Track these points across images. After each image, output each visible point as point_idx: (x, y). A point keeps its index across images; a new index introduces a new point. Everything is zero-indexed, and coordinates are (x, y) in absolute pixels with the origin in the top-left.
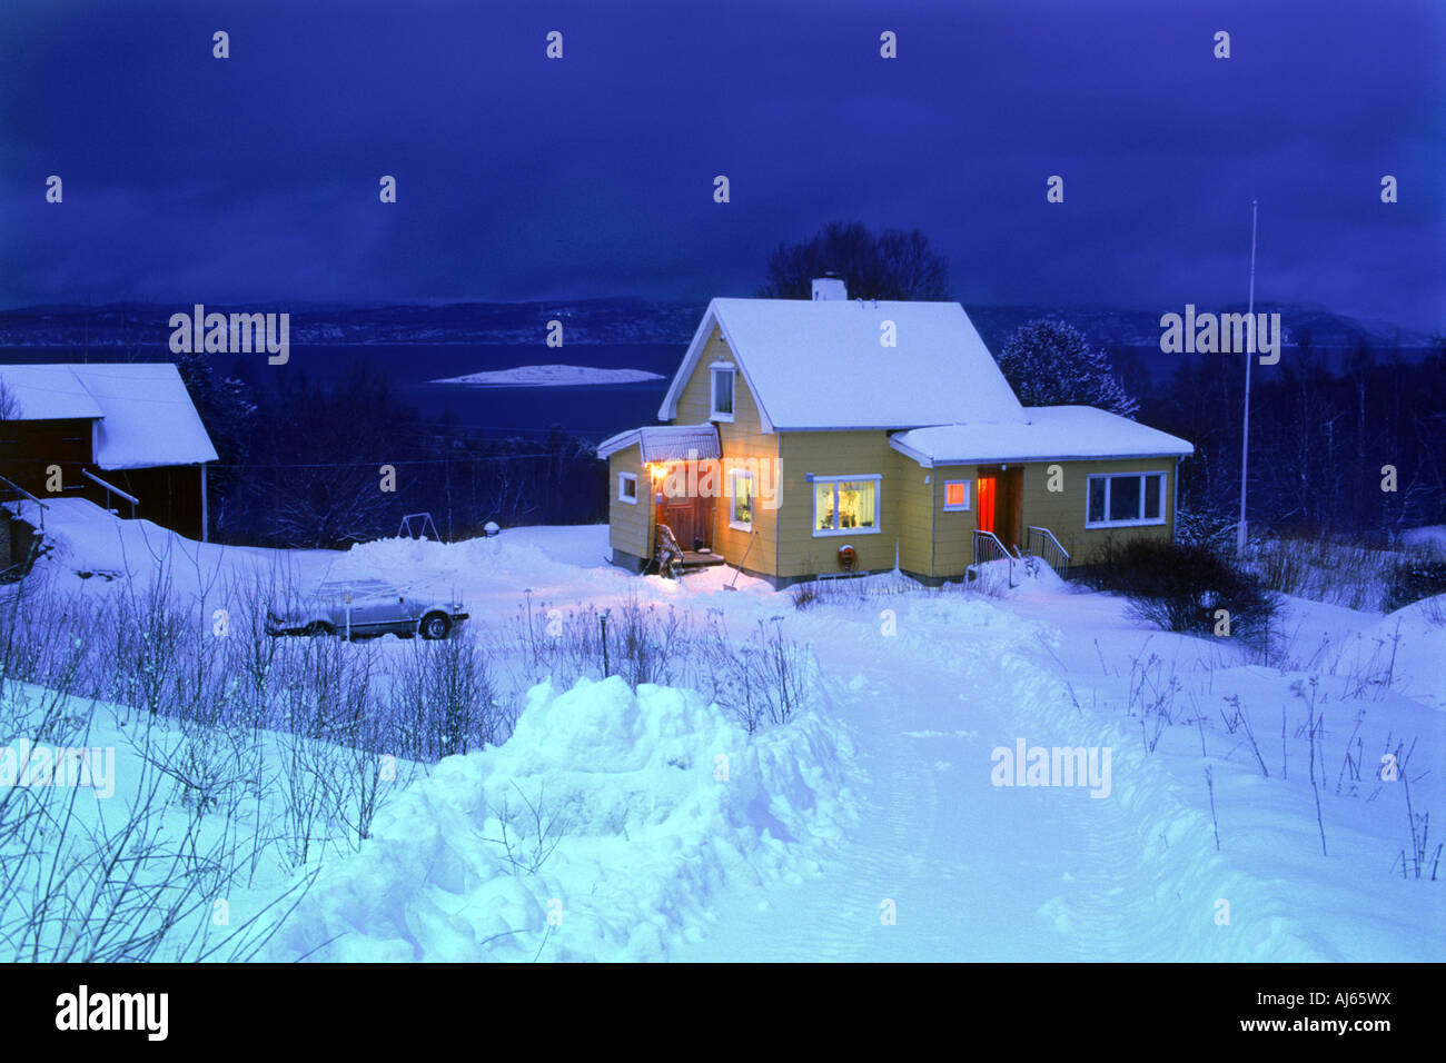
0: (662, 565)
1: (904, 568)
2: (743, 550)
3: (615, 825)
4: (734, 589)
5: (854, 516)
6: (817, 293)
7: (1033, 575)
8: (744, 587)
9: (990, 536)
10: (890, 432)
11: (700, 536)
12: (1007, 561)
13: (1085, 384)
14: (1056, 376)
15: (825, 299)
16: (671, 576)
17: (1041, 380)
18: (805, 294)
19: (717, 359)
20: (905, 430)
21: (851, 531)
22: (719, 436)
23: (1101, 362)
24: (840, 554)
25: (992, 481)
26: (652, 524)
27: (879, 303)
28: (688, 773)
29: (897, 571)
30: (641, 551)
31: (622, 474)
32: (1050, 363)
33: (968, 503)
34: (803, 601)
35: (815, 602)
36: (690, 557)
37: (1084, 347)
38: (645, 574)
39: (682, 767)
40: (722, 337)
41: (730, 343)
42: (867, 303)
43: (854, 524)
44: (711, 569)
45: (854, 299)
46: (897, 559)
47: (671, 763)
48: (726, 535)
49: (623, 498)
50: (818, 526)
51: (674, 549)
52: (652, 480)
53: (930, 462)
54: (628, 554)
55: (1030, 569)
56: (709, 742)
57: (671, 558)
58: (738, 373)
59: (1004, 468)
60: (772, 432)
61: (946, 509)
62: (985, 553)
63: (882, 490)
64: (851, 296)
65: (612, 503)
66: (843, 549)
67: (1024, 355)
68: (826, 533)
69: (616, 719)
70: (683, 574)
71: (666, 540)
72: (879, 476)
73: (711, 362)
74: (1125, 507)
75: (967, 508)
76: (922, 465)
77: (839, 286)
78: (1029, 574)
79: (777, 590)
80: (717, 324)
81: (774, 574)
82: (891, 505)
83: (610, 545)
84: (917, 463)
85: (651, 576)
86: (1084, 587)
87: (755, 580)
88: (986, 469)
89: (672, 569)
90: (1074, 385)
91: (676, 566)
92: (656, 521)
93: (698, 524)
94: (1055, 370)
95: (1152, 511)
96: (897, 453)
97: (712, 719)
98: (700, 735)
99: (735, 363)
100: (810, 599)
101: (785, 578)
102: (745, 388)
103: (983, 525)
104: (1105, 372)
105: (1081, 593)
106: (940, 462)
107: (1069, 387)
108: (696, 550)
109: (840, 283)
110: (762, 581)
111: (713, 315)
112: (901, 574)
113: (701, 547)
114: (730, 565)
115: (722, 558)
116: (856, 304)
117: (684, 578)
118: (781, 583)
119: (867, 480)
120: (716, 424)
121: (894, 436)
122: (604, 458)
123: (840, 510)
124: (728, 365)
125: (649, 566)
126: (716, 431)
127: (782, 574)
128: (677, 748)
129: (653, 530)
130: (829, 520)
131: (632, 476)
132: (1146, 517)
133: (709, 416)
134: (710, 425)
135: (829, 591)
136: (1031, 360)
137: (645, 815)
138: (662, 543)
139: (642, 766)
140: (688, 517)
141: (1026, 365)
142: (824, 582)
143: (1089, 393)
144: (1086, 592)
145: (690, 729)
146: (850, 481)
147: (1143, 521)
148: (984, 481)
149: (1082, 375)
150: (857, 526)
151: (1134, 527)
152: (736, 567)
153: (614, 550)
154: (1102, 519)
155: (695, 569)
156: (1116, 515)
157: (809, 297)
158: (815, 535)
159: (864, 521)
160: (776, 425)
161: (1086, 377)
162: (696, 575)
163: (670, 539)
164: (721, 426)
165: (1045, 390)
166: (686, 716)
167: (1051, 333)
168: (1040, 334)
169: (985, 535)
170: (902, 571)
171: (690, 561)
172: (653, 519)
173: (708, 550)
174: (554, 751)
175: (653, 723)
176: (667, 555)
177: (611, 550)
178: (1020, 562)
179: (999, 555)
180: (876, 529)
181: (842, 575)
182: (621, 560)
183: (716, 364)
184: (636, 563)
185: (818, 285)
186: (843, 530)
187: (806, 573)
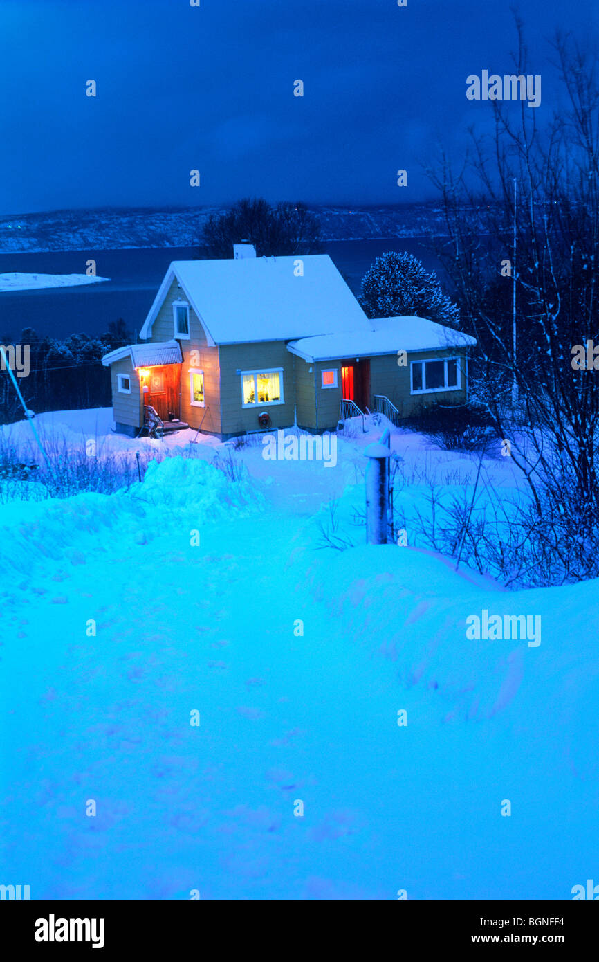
0: (150, 430)
1: (300, 424)
2: (200, 419)
3: (182, 504)
4: (196, 443)
5: (267, 395)
6: (237, 254)
7: (377, 424)
8: (202, 441)
9: (350, 402)
10: (287, 341)
11: (172, 412)
12: (361, 417)
13: (422, 296)
14: (401, 292)
15: (242, 257)
16: (156, 437)
17: (391, 295)
18: (229, 255)
19: (176, 299)
20: (296, 340)
21: (266, 403)
22: (181, 350)
23: (433, 279)
24: (260, 418)
25: (351, 368)
26: (142, 406)
27: (276, 258)
28: (205, 487)
29: (296, 426)
30: (136, 422)
31: (119, 375)
32: (396, 283)
33: (336, 384)
34: (239, 446)
35: (245, 446)
36: (168, 425)
37: (421, 270)
38: (140, 437)
39: (203, 484)
40: (179, 285)
41: (184, 290)
42: (269, 259)
43: (267, 399)
44: (181, 431)
45: (261, 256)
46: (296, 419)
47: (199, 483)
48: (189, 410)
49: (121, 390)
50: (246, 401)
51: (157, 420)
52: (140, 379)
53: (312, 359)
54: (127, 425)
55: (376, 421)
56: (211, 476)
57: (156, 426)
58: (191, 309)
59: (358, 360)
60: (214, 346)
61: (323, 388)
62: (349, 413)
63: (284, 378)
64: (259, 254)
65: (114, 393)
66: (261, 415)
67: (379, 278)
68: (250, 406)
69: (180, 469)
70: (164, 435)
71: (151, 415)
72: (282, 369)
73: (172, 301)
74: (434, 380)
75: (336, 386)
76: (307, 361)
77: (250, 249)
78: (375, 424)
79: (223, 442)
80: (175, 277)
81: (220, 432)
82: (291, 386)
83: (114, 420)
84: (304, 360)
85: (144, 438)
86: (408, 430)
87: (209, 437)
88: (346, 362)
89: (156, 433)
90: (414, 297)
91: (159, 431)
92: (144, 404)
93: (170, 404)
94: (400, 288)
95: (452, 382)
96: (291, 354)
97: (212, 469)
98: (208, 474)
99: (188, 302)
100: (243, 445)
101: (227, 434)
102: (194, 317)
103: (347, 396)
104: (435, 286)
105: (406, 433)
106: (317, 359)
107: (410, 299)
108: (170, 420)
109: (251, 247)
110: (213, 437)
111: (173, 272)
112: (298, 428)
113: (173, 419)
114: (192, 428)
115: (187, 424)
116: (262, 260)
117: (164, 438)
118: (225, 437)
119: (273, 372)
120: (178, 341)
121: (290, 344)
122: (107, 365)
123: (258, 391)
124: (184, 304)
125: (142, 432)
126: (178, 345)
127: (224, 432)
128: (201, 478)
129: (142, 409)
130: (252, 398)
131: (127, 376)
132: (449, 385)
133: (173, 336)
134: (176, 342)
135: (254, 439)
136: (384, 282)
137: (192, 500)
138: (149, 417)
139: (189, 485)
140: (164, 399)
141: (380, 286)
142: (251, 435)
143: (425, 301)
144: (409, 433)
145: (205, 472)
146: (263, 373)
147: (447, 389)
148: (346, 369)
149: (419, 289)
150: (270, 400)
151: (442, 392)
152: (196, 430)
153: (117, 423)
154: (421, 389)
155: (171, 432)
156: (429, 386)
157: (232, 258)
158: (243, 407)
159: (274, 397)
160: (216, 341)
161: (421, 292)
162: (172, 436)
163: (154, 414)
164: (182, 342)
165: (393, 302)
166: (203, 468)
167: (397, 261)
168: (390, 262)
169: (347, 402)
170: (298, 426)
171: (168, 427)
172: (142, 402)
173: (177, 420)
174: (160, 481)
175: (192, 470)
176: (153, 424)
177: (115, 423)
178: (369, 417)
179: (357, 414)
180: (281, 402)
181: (263, 430)
182: (122, 429)
183: (176, 303)
184: (132, 431)
185: (237, 248)
186: (260, 403)
187: (239, 431)
